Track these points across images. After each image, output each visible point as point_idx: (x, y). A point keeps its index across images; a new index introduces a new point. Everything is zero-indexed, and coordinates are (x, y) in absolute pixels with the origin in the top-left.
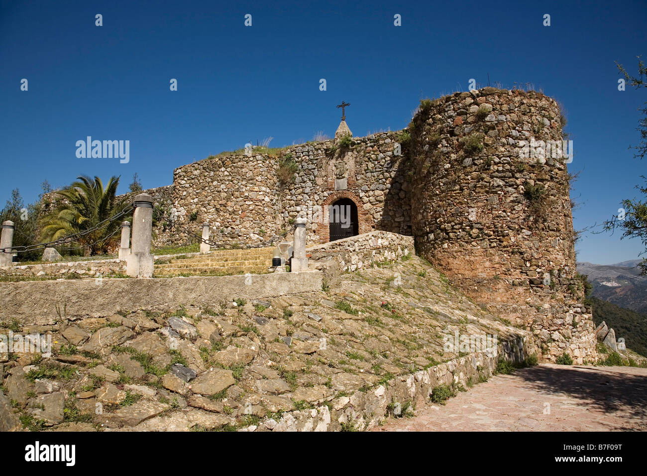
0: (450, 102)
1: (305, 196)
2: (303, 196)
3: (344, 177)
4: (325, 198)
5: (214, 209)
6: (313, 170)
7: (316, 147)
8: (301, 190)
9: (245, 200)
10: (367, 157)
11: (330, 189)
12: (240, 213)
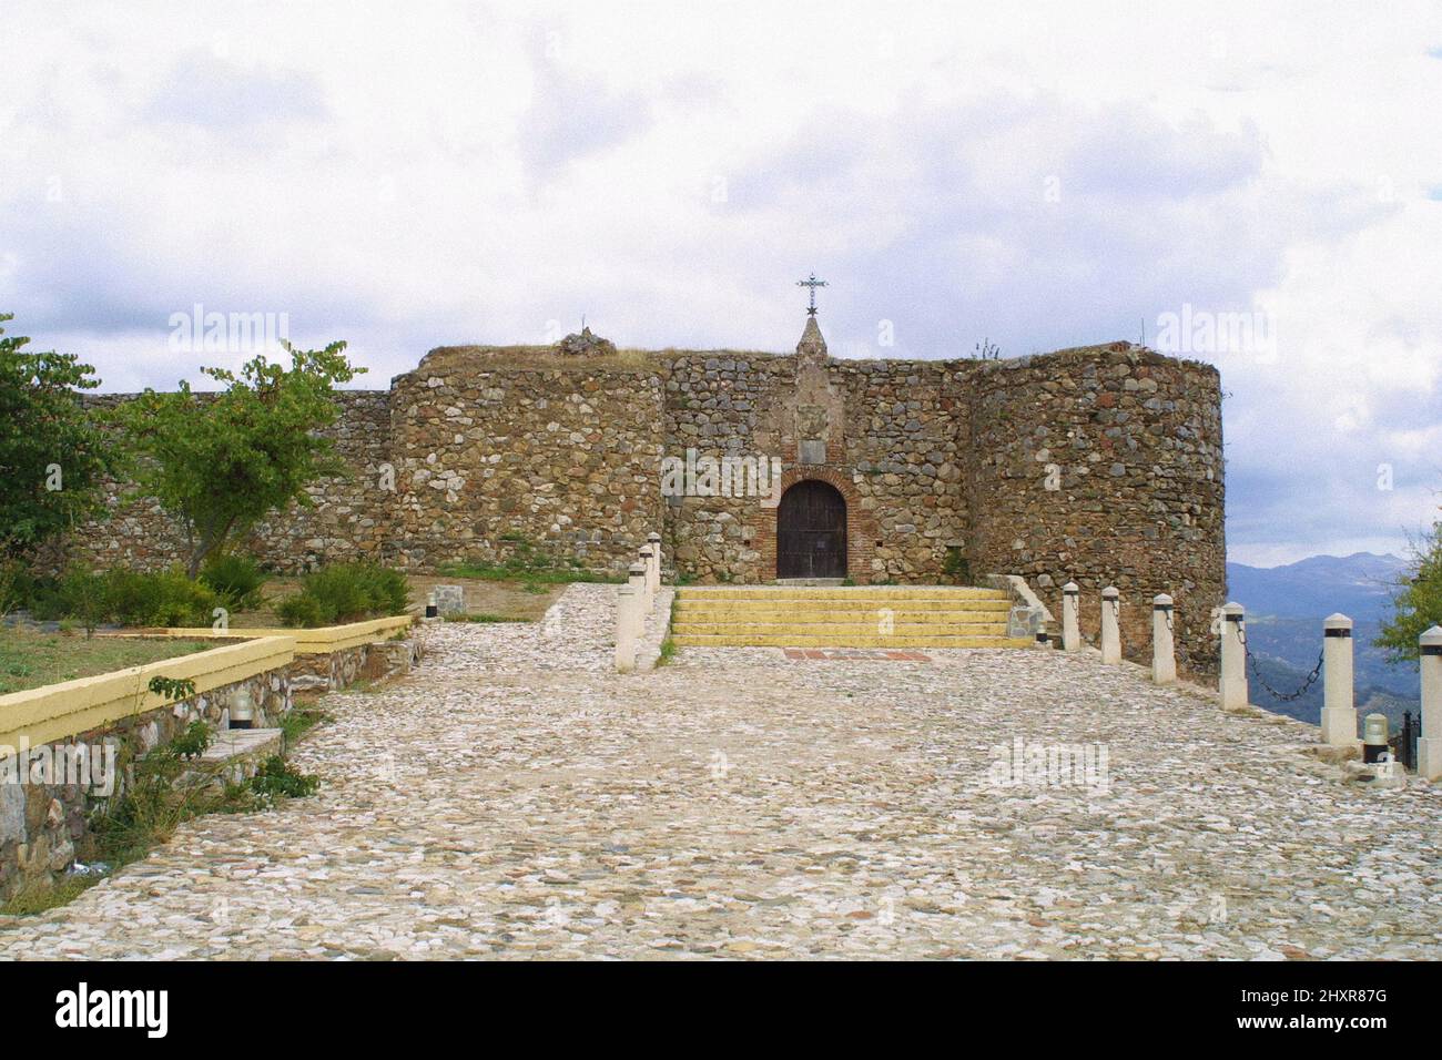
3: (819, 438)
6: (746, 414)
7: (753, 364)
9: (634, 472)
10: (869, 404)
11: (786, 460)
12: (622, 498)
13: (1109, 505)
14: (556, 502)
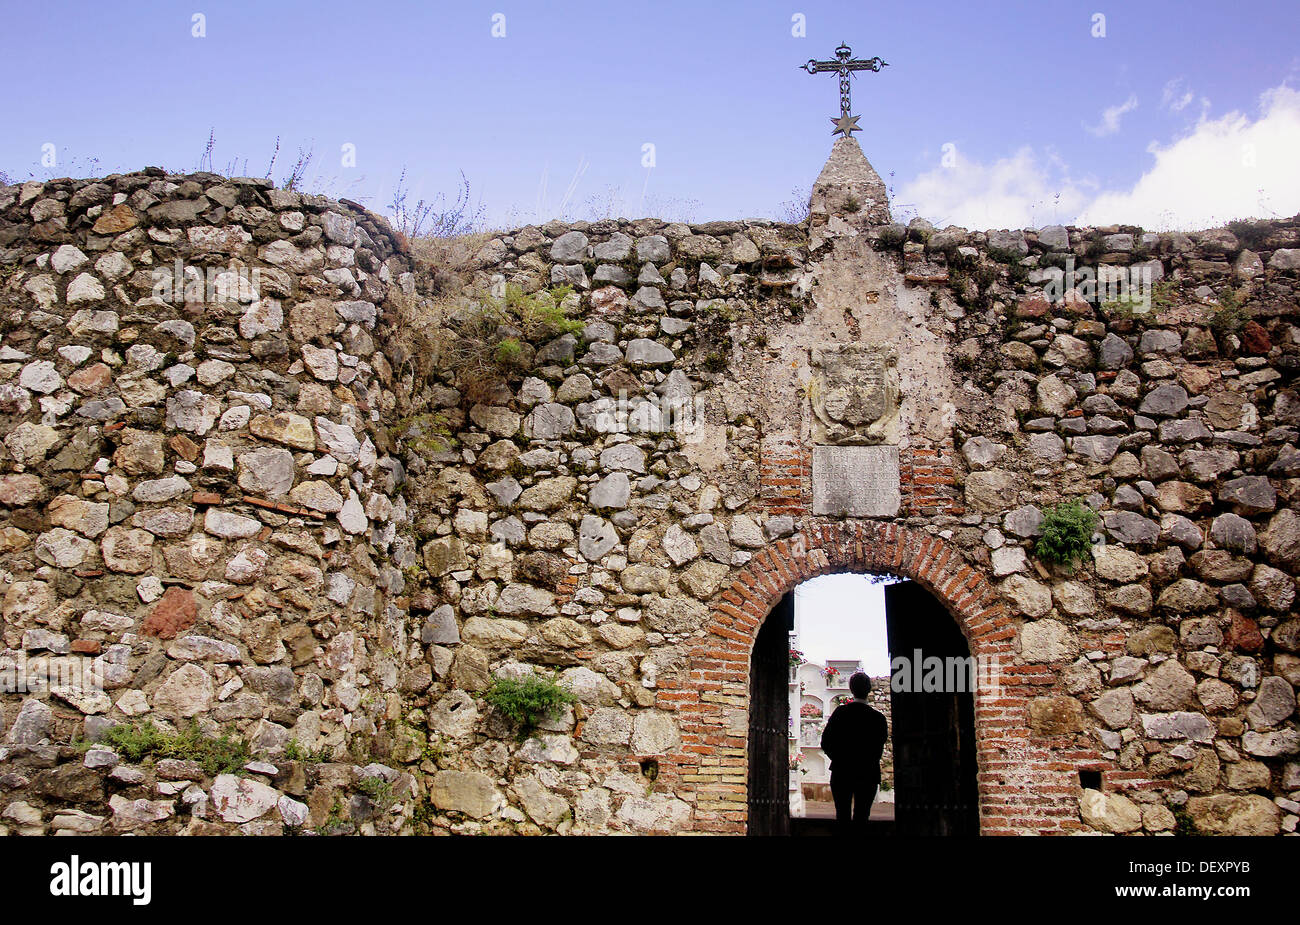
1: (592, 523)
2: (575, 526)
3: (878, 440)
4: (744, 556)
6: (659, 375)
7: (685, 246)
8: (564, 484)
9: (203, 496)
10: (1027, 340)
11: (778, 504)
12: (150, 587)
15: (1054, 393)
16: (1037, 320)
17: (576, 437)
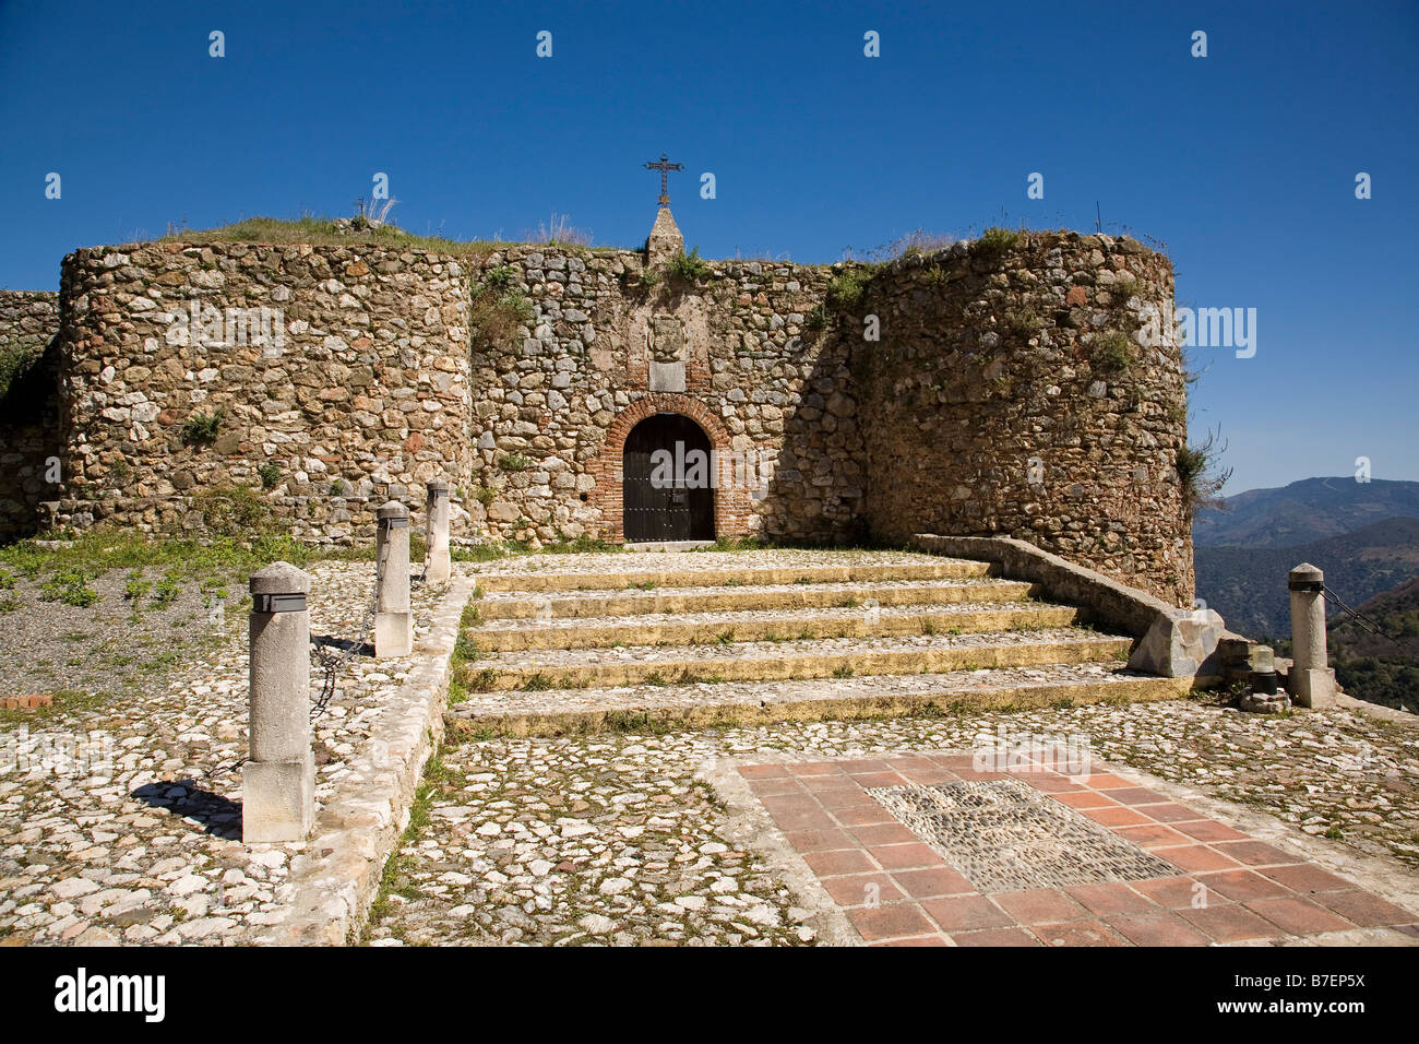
0: (1058, 250)
1: (554, 394)
2: (546, 395)
3: (676, 360)
4: (621, 409)
5: (295, 414)
6: (581, 327)
7: (591, 264)
8: (540, 376)
9: (421, 395)
10: (740, 316)
11: (635, 387)
12: (404, 432)
13: (1091, 437)
14: (304, 439)
15: (751, 340)
16: (746, 307)
17: (543, 355)
